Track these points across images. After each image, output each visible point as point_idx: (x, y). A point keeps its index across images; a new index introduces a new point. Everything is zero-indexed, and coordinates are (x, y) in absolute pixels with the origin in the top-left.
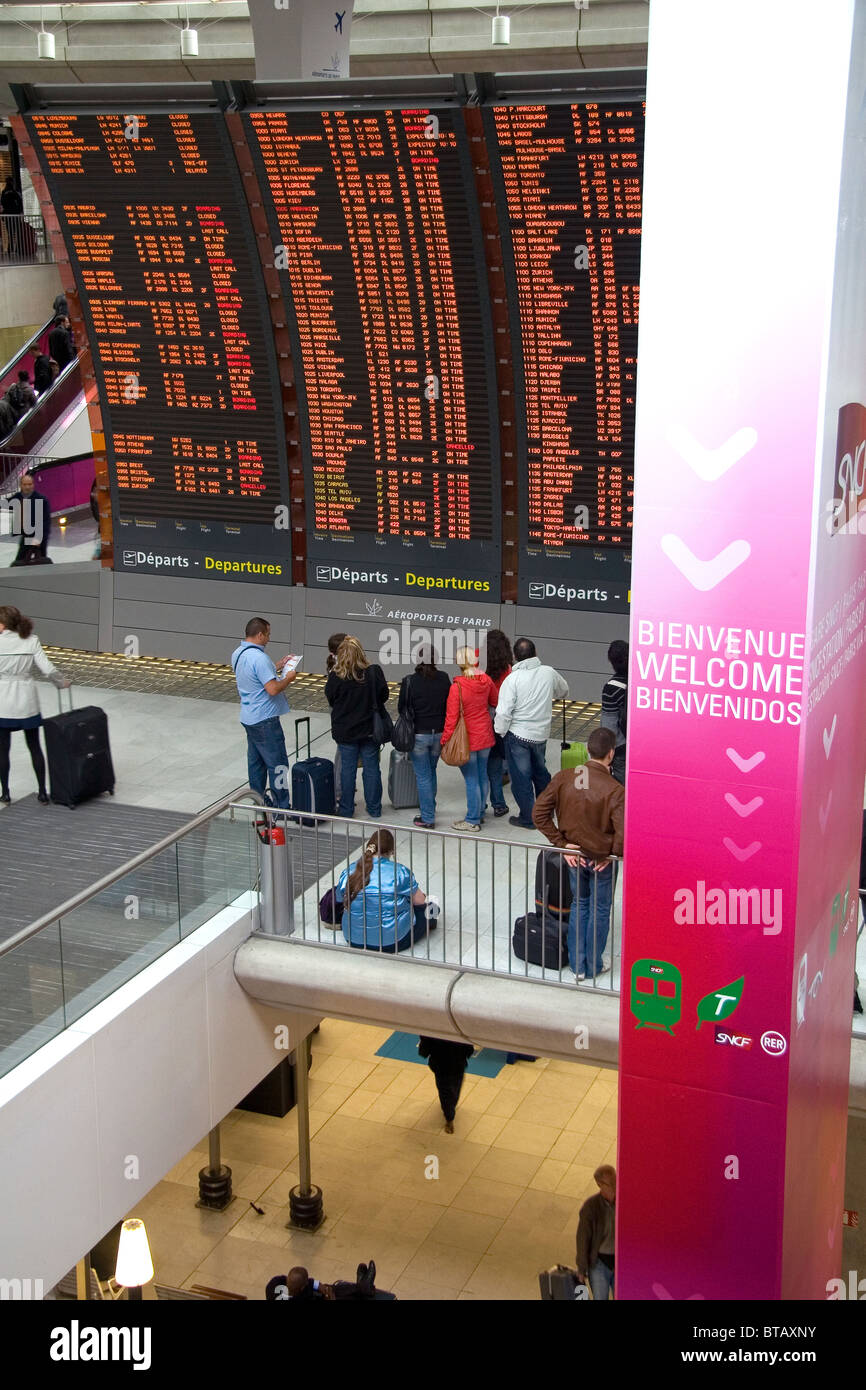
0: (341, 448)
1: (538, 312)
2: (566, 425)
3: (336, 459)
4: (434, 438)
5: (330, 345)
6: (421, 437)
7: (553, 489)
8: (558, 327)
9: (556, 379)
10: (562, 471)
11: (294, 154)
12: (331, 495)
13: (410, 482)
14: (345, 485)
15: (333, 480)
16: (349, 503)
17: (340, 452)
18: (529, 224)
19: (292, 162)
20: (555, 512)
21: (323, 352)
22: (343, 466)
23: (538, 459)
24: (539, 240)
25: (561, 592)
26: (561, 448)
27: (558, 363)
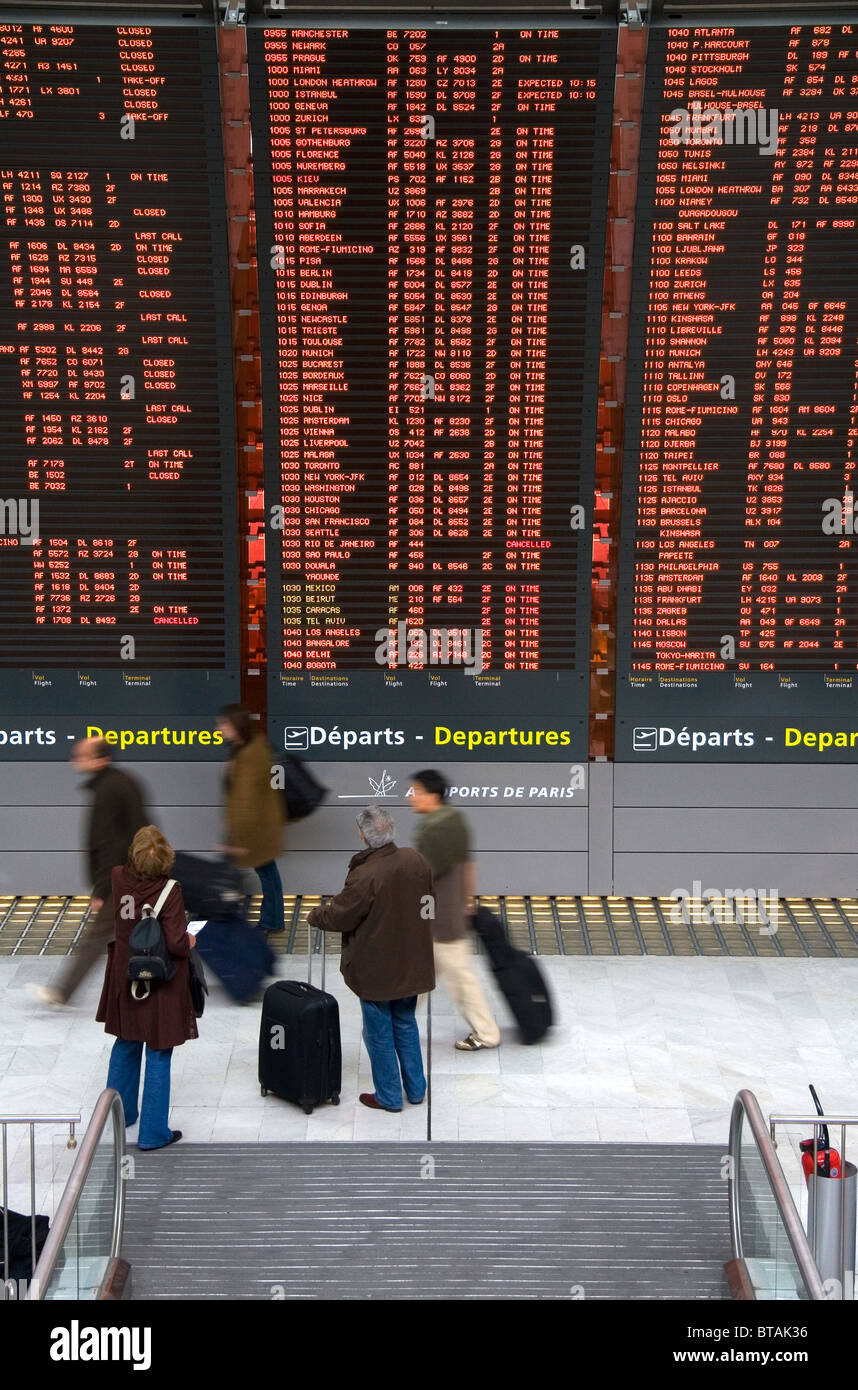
0: (333, 554)
1: (674, 342)
2: (698, 505)
3: (322, 571)
4: (488, 533)
5: (329, 398)
6: (465, 533)
7: (671, 600)
8: (702, 364)
9: (689, 438)
10: (688, 572)
11: (324, 106)
12: (311, 627)
13: (444, 600)
14: (337, 610)
15: (315, 605)
16: (340, 638)
17: (329, 560)
18: (683, 214)
19: (317, 119)
20: (673, 633)
21: (316, 409)
22: (334, 582)
23: (652, 556)
24: (694, 237)
25: (682, 738)
26: (687, 539)
27: (695, 415)
